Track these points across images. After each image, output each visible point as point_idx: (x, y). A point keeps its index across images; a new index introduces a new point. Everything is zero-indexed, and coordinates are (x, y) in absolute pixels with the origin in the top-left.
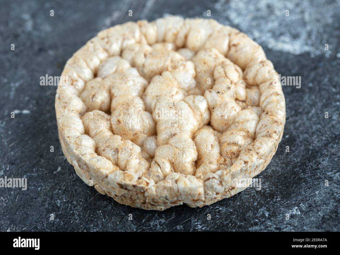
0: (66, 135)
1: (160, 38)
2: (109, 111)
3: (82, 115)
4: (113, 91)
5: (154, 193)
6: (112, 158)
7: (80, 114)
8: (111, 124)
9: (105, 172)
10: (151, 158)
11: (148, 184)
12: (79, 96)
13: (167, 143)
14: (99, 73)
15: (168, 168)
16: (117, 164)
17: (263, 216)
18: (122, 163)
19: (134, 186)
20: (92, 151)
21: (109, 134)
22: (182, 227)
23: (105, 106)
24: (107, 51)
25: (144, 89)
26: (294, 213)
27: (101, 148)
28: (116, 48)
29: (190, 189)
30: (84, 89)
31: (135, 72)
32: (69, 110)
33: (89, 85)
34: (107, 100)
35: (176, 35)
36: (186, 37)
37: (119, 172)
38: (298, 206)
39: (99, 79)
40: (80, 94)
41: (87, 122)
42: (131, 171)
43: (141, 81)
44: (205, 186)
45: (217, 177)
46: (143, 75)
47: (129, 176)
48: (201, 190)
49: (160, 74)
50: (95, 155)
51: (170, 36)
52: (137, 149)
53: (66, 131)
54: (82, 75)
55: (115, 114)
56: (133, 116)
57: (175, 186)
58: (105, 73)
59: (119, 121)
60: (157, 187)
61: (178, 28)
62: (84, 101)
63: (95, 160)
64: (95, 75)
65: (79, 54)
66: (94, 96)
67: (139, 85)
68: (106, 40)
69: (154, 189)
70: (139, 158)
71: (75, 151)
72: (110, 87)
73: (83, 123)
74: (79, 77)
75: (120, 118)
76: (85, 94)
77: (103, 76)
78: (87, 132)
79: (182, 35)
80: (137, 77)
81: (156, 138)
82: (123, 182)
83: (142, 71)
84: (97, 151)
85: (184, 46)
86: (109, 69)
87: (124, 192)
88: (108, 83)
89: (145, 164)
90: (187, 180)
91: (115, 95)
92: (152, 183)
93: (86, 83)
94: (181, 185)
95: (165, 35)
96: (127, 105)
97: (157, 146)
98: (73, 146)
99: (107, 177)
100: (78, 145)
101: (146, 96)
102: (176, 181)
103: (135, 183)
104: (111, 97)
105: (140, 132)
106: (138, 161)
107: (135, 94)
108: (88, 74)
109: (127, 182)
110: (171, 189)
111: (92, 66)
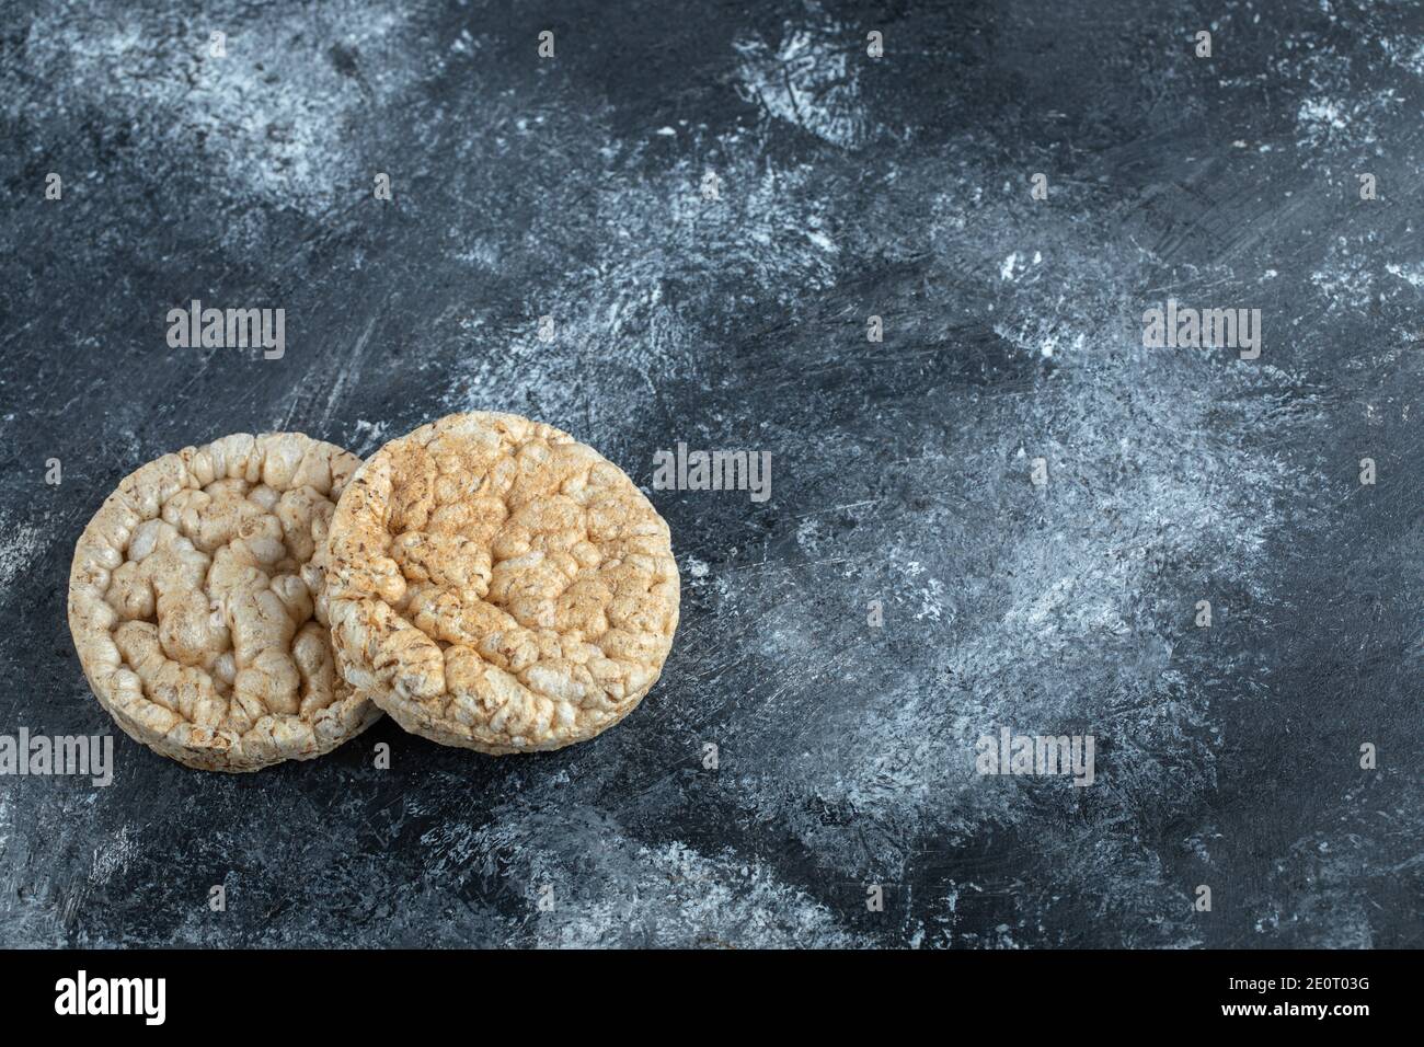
0: (94, 675)
1: (220, 474)
2: (153, 618)
3: (113, 630)
4: (158, 585)
5: (241, 753)
6: (169, 704)
7: (109, 629)
8: (161, 644)
9: (160, 730)
10: (227, 691)
11: (228, 742)
12: (103, 599)
13: (251, 666)
14: (131, 554)
15: (255, 708)
16: (178, 711)
17: (513, 787)
18: (187, 710)
19: (209, 749)
20: (137, 695)
21: (158, 659)
22: (388, 811)
23: (147, 611)
24: (136, 511)
25: (206, 572)
26: (560, 781)
27: (152, 686)
28: (151, 503)
29: (294, 742)
30: (110, 585)
31: (186, 545)
32: (92, 630)
33: (118, 577)
34: (149, 601)
35: (244, 467)
36: (261, 468)
37: (183, 726)
38: (567, 768)
39: (130, 565)
40: (105, 596)
41: (123, 644)
42: (201, 724)
43: (199, 560)
44: (315, 730)
45: (332, 716)
46: (199, 548)
47: (199, 733)
48: (312, 738)
49: (228, 542)
50: (145, 702)
51: (234, 469)
52: (206, 681)
53: (92, 668)
54: (104, 563)
55: (165, 624)
56: (194, 628)
57: (269, 740)
58: (140, 553)
59: (172, 638)
60: (243, 744)
61: (247, 454)
62: (113, 606)
63: (144, 712)
64: (125, 555)
65: (93, 526)
66: (127, 597)
67: (196, 569)
68: (133, 493)
69: (239, 747)
70: (212, 697)
71: (111, 701)
72: (150, 577)
73: (118, 647)
74: (99, 565)
75: (174, 632)
76: (112, 594)
77: (138, 559)
78: (125, 661)
79: (253, 466)
80: (191, 554)
81: (234, 656)
82: (192, 745)
83: (199, 541)
84: (145, 693)
85: (260, 482)
86: (143, 546)
87: (194, 755)
88: (146, 571)
89: (221, 705)
90: (286, 727)
91: (161, 591)
92: (235, 739)
93: (111, 572)
94: (279, 738)
95: (227, 467)
96: (181, 611)
97: (237, 669)
98: (107, 692)
99: (166, 736)
100: (115, 691)
101: (208, 586)
102: (271, 732)
103: (209, 745)
104: (155, 595)
105: (208, 649)
106: (209, 703)
107: (190, 586)
108: (111, 556)
109: (197, 743)
110: (265, 745)
111: (118, 543)
